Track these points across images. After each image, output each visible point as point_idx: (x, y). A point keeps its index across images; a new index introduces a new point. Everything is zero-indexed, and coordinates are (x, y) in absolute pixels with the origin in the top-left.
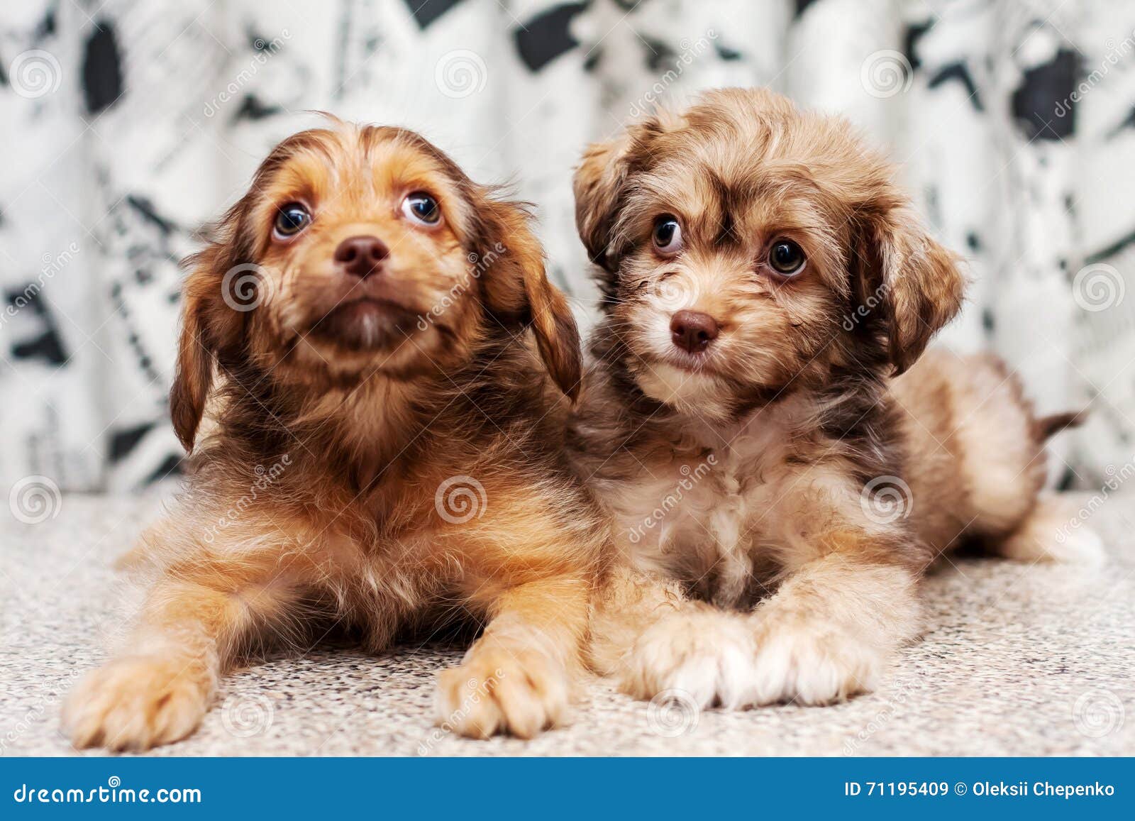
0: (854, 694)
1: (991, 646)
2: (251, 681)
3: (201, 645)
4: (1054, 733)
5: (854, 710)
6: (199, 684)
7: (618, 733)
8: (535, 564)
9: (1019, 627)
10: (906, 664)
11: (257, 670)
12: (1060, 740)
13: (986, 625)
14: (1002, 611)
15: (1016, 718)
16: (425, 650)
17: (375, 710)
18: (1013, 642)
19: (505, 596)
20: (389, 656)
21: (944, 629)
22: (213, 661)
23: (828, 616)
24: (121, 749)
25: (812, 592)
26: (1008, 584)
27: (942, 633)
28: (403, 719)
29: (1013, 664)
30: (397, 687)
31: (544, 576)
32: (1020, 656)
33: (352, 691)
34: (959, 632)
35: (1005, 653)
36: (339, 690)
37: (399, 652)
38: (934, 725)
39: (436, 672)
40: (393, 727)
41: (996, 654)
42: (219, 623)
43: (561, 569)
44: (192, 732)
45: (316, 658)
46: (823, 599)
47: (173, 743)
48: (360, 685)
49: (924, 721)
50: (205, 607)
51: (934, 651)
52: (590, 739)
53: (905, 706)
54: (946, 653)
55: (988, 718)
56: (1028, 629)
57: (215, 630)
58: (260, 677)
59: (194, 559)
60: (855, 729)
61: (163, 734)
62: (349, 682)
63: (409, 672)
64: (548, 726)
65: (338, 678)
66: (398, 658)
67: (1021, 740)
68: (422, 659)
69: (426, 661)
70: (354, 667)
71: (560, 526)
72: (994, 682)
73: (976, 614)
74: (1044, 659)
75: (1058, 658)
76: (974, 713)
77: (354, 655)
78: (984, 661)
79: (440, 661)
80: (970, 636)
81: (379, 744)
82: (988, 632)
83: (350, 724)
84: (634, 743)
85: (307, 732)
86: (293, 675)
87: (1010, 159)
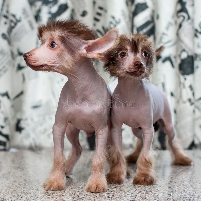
87: (179, 78)
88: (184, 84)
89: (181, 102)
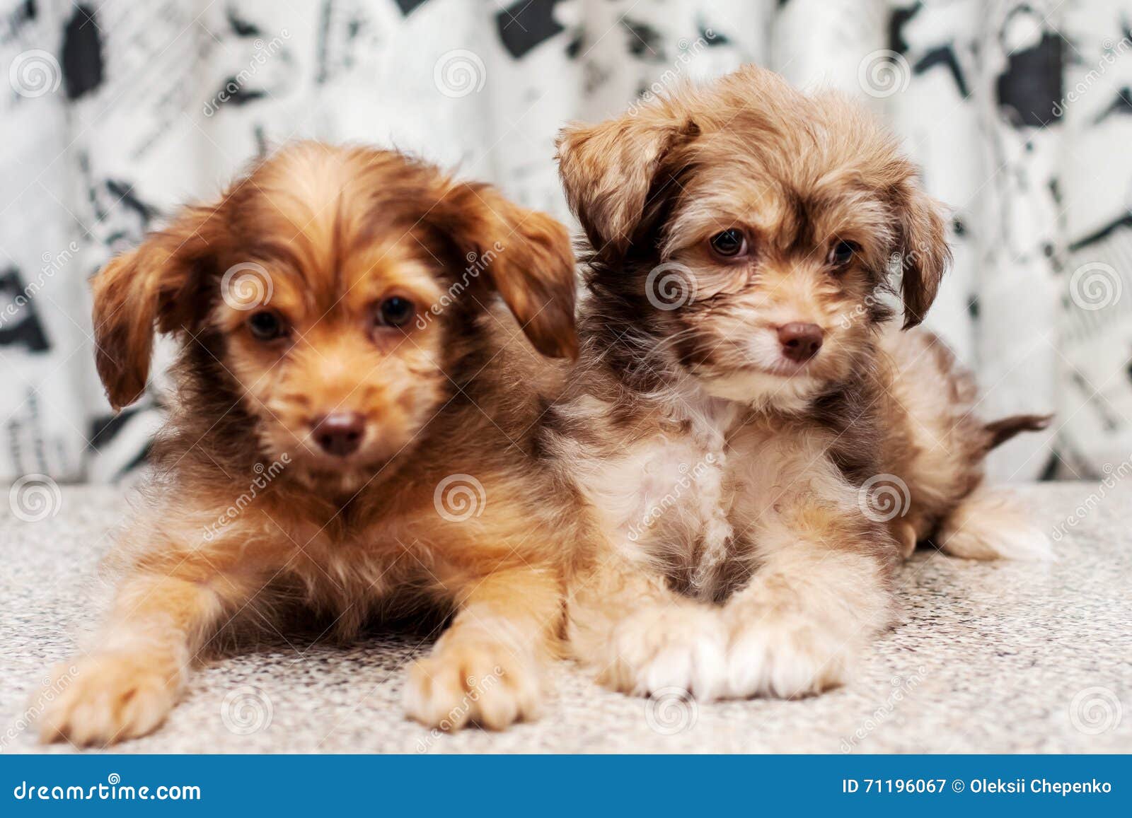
0: (828, 687)
1: (962, 639)
2: (221, 676)
3: (168, 638)
4: (1020, 729)
5: (823, 705)
6: (167, 677)
7: (584, 728)
8: (500, 554)
9: (992, 620)
10: (876, 658)
11: (227, 663)
12: (1027, 734)
13: (959, 617)
14: (976, 603)
15: (985, 713)
16: (396, 643)
17: (343, 704)
18: (985, 635)
19: (471, 586)
20: (359, 649)
21: (916, 621)
22: (182, 655)
23: (800, 609)
24: (90, 744)
25: (785, 585)
26: (983, 575)
27: (914, 626)
28: (370, 714)
29: (984, 657)
30: (366, 680)
31: (510, 567)
32: (991, 649)
33: (321, 685)
34: (931, 624)
35: (977, 646)
36: (307, 685)
37: (370, 645)
38: (901, 720)
39: (406, 666)
40: (360, 722)
41: (967, 648)
42: (188, 614)
43: (529, 558)
44: (158, 727)
45: (287, 651)
46: (794, 591)
47: (139, 737)
48: (329, 679)
49: (892, 716)
50: (173, 599)
51: (905, 644)
52: (557, 735)
53: (874, 700)
54: (917, 646)
55: (956, 713)
56: (1001, 622)
57: (184, 621)
58: (229, 671)
59: (161, 551)
60: (823, 724)
61: (129, 729)
62: (318, 676)
63: (378, 666)
64: (520, 719)
65: (307, 672)
66: (368, 651)
67: (987, 735)
68: (393, 652)
69: (397, 655)
70: (324, 661)
71: (527, 514)
72: (963, 676)
73: (949, 606)
74: (1015, 652)
75: (1029, 652)
76: (942, 707)
77: (325, 648)
78: (954, 654)
79: (411, 655)
80: (943, 629)
81: (345, 740)
82: (961, 625)
83: (317, 719)
84: (599, 739)
85: (275, 727)
86: (263, 669)
87: (996, 143)
88: (1021, 175)
89: (1004, 259)
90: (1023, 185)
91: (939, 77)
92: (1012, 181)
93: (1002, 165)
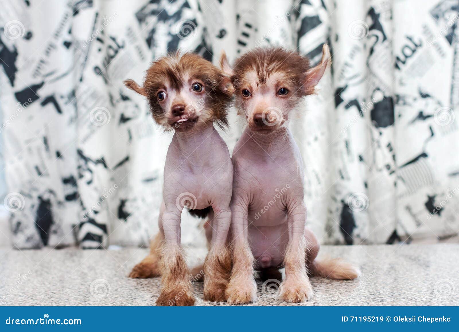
87: (371, 132)
88: (378, 142)
89: (374, 170)
90: (379, 146)
91: (354, 109)
92: (376, 145)
93: (373, 139)
